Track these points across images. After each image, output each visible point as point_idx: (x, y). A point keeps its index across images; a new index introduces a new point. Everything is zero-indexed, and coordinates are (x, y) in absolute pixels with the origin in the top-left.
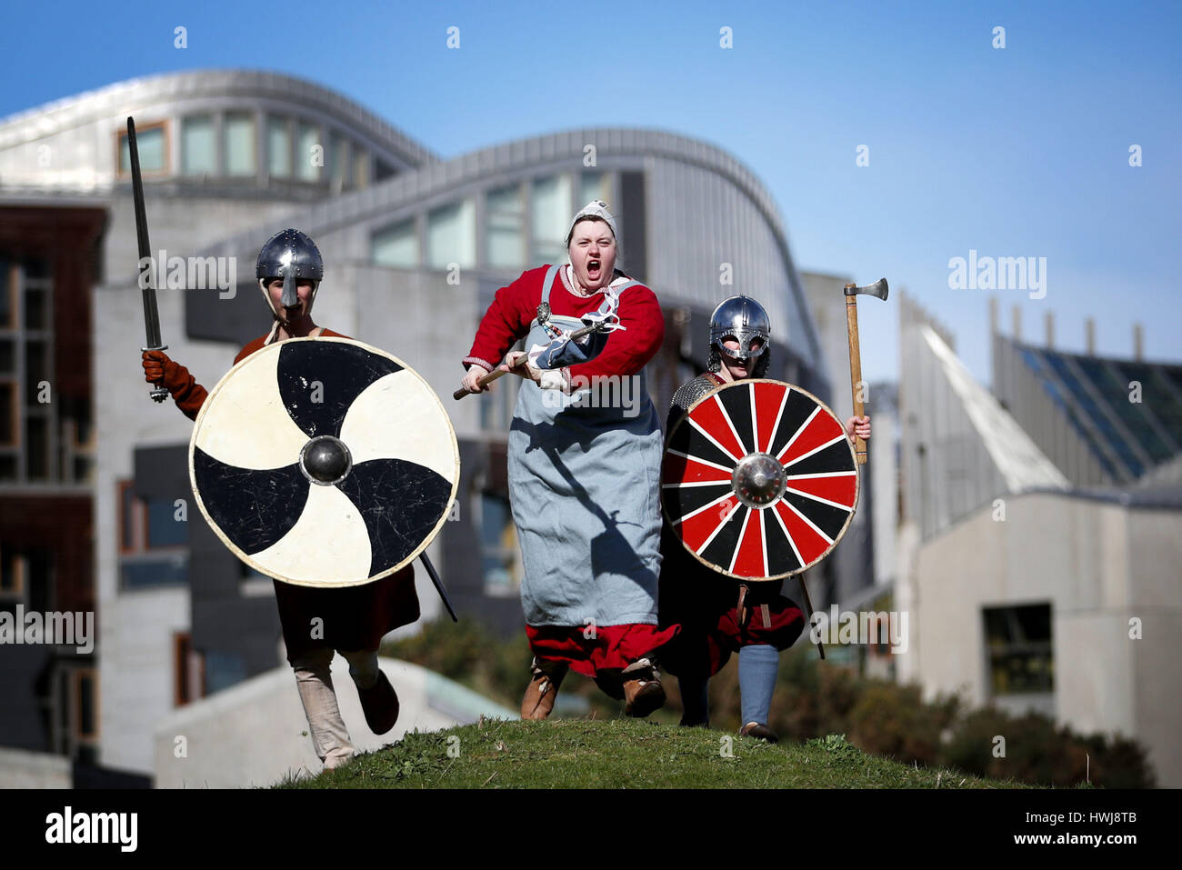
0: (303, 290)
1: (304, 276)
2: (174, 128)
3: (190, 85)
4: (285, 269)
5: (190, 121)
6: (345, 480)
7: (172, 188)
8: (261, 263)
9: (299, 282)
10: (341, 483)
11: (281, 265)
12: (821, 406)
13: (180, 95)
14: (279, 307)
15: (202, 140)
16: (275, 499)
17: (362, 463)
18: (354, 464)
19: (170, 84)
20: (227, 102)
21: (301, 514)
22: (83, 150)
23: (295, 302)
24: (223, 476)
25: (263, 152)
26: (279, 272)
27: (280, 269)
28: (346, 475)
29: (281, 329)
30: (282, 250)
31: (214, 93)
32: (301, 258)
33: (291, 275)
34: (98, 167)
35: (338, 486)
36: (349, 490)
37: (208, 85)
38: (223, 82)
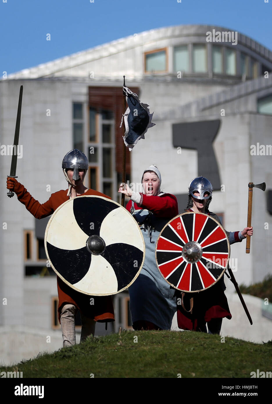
0: (81, 173)
1: (81, 168)
2: (170, 51)
3: (177, 32)
4: (74, 165)
5: (177, 48)
6: (104, 252)
7: (169, 79)
8: (64, 163)
9: (80, 170)
10: (103, 254)
11: (73, 164)
12: (219, 226)
13: (173, 36)
14: (72, 179)
15: (183, 56)
16: (79, 262)
17: (109, 245)
18: (106, 246)
19: (169, 31)
20: (195, 39)
21: (89, 267)
22: (129, 61)
23: (78, 179)
24: (59, 253)
25: (211, 62)
26: (71, 167)
27: (72, 165)
28: (104, 251)
29: (72, 188)
30: (73, 157)
31: (188, 35)
32: (80, 161)
33: (76, 168)
34: (136, 70)
35: (102, 255)
36: (106, 257)
37: (185, 32)
38: (192, 30)
